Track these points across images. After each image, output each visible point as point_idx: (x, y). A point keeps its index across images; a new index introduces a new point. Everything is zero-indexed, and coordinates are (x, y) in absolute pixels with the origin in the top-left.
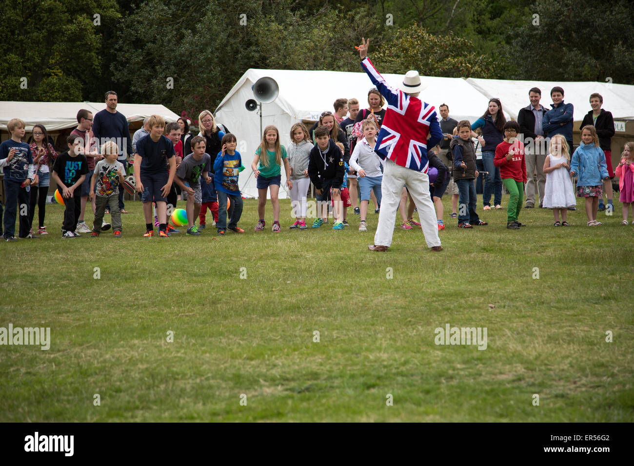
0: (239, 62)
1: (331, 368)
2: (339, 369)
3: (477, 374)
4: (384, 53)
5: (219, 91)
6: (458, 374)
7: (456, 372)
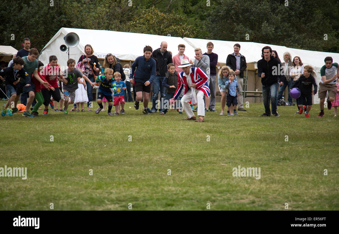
0: (55, 23)
1: (144, 194)
2: (149, 195)
3: (228, 199)
4: (136, 22)
5: (43, 40)
6: (217, 199)
7: (216, 198)
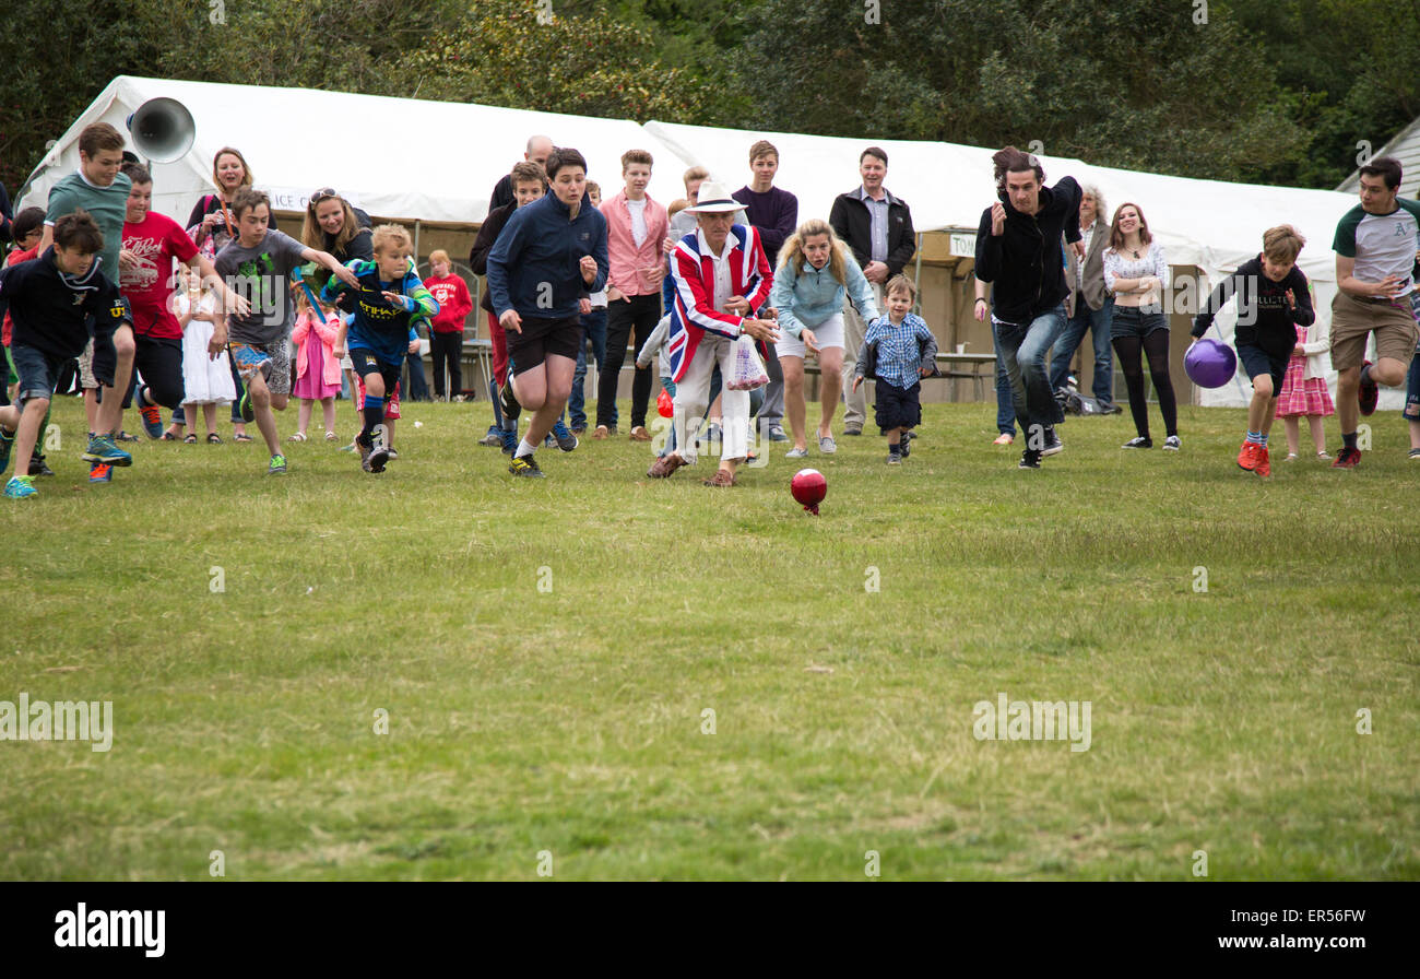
0: (87, 57)
1: (480, 799)
2: (501, 802)
3: (839, 818)
4: (440, 53)
5: (36, 128)
6: (793, 816)
7: (788, 811)
